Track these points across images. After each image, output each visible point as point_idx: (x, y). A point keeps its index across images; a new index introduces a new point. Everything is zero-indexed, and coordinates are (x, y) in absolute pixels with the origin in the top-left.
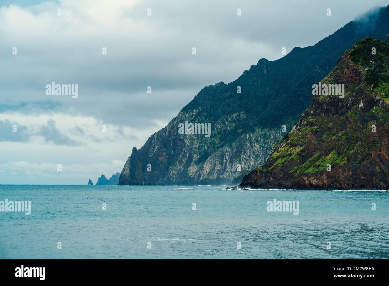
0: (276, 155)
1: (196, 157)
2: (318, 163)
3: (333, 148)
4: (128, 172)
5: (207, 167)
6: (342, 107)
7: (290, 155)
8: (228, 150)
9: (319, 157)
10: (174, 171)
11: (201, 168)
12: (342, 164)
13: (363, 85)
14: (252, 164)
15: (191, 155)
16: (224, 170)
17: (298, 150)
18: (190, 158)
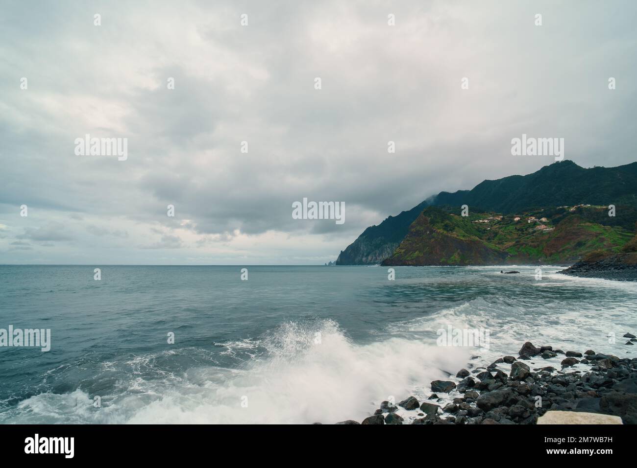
0: (395, 252)
1: (365, 254)
2: (412, 256)
3: (417, 250)
4: (339, 260)
5: (370, 258)
6: (420, 233)
7: (400, 253)
8: (377, 251)
9: (412, 253)
10: (357, 260)
11: (367, 259)
12: (421, 256)
13: (428, 225)
14: (387, 256)
15: (363, 253)
16: (376, 259)
17: (403, 251)
18: (363, 255)
